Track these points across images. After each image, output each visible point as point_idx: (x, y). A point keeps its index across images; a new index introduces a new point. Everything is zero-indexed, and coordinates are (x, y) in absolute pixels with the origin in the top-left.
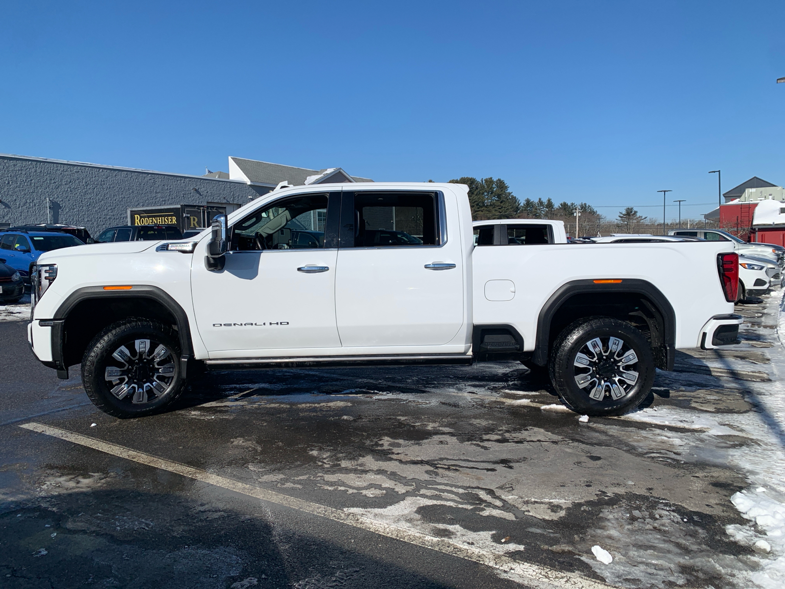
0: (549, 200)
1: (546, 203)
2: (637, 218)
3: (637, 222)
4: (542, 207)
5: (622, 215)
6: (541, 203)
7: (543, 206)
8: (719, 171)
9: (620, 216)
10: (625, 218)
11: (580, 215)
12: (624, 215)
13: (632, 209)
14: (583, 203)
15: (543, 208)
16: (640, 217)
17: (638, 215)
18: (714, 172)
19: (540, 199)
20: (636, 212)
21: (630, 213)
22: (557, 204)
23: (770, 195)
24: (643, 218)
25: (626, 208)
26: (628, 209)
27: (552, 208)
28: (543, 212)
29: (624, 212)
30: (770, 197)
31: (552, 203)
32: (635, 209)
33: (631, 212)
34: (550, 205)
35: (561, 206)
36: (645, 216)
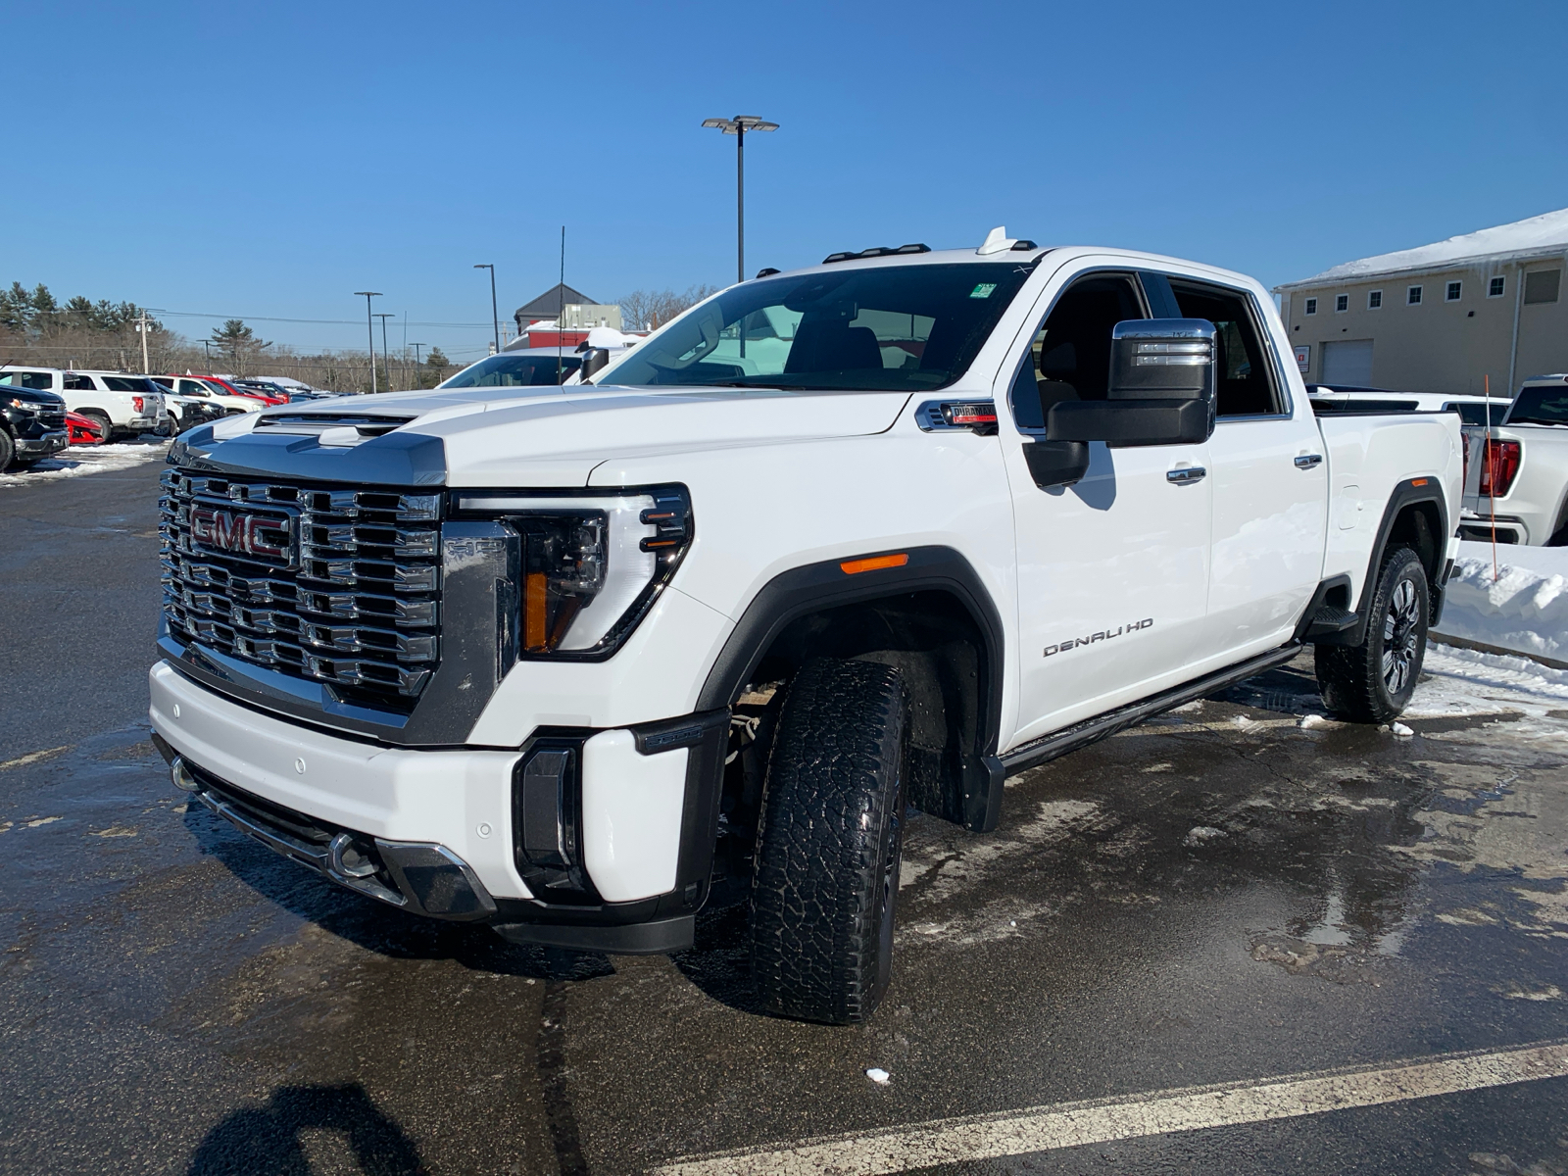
0: (42, 291)
1: (34, 297)
2: (252, 344)
3: (254, 351)
4: (24, 305)
5: (220, 336)
6: (21, 295)
7: (26, 301)
8: (492, 266)
9: (214, 338)
10: (226, 341)
11: (150, 330)
12: (223, 336)
13: (239, 323)
14: (127, 304)
15: (27, 307)
16: (257, 341)
17: (254, 336)
18: (483, 267)
19: (17, 285)
20: (248, 331)
21: (235, 333)
22: (62, 301)
23: (603, 319)
24: (264, 343)
25: (226, 320)
26: (232, 322)
27: (52, 309)
28: (26, 316)
29: (224, 329)
30: (603, 322)
31: (50, 297)
32: (246, 324)
33: (239, 331)
34: (44, 301)
35: (72, 307)
36: (269, 341)
